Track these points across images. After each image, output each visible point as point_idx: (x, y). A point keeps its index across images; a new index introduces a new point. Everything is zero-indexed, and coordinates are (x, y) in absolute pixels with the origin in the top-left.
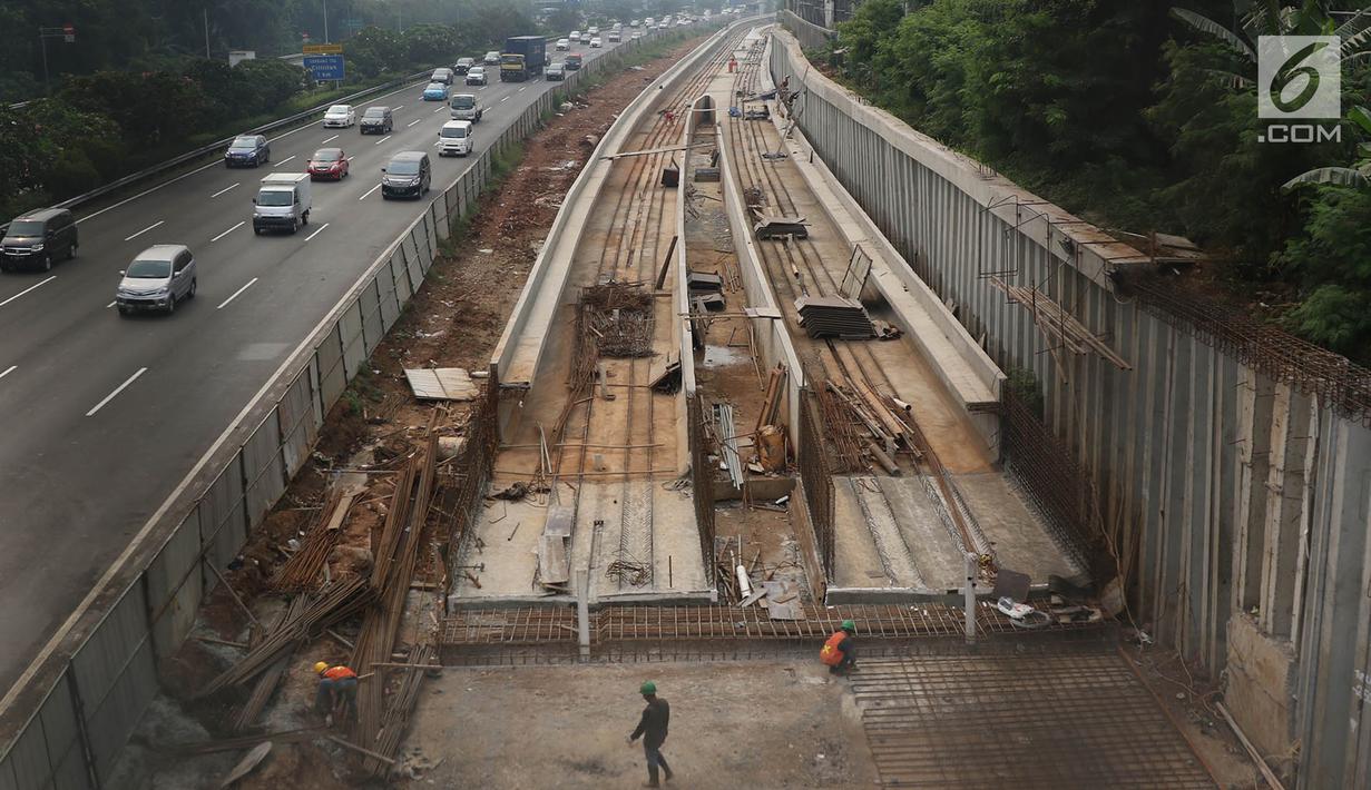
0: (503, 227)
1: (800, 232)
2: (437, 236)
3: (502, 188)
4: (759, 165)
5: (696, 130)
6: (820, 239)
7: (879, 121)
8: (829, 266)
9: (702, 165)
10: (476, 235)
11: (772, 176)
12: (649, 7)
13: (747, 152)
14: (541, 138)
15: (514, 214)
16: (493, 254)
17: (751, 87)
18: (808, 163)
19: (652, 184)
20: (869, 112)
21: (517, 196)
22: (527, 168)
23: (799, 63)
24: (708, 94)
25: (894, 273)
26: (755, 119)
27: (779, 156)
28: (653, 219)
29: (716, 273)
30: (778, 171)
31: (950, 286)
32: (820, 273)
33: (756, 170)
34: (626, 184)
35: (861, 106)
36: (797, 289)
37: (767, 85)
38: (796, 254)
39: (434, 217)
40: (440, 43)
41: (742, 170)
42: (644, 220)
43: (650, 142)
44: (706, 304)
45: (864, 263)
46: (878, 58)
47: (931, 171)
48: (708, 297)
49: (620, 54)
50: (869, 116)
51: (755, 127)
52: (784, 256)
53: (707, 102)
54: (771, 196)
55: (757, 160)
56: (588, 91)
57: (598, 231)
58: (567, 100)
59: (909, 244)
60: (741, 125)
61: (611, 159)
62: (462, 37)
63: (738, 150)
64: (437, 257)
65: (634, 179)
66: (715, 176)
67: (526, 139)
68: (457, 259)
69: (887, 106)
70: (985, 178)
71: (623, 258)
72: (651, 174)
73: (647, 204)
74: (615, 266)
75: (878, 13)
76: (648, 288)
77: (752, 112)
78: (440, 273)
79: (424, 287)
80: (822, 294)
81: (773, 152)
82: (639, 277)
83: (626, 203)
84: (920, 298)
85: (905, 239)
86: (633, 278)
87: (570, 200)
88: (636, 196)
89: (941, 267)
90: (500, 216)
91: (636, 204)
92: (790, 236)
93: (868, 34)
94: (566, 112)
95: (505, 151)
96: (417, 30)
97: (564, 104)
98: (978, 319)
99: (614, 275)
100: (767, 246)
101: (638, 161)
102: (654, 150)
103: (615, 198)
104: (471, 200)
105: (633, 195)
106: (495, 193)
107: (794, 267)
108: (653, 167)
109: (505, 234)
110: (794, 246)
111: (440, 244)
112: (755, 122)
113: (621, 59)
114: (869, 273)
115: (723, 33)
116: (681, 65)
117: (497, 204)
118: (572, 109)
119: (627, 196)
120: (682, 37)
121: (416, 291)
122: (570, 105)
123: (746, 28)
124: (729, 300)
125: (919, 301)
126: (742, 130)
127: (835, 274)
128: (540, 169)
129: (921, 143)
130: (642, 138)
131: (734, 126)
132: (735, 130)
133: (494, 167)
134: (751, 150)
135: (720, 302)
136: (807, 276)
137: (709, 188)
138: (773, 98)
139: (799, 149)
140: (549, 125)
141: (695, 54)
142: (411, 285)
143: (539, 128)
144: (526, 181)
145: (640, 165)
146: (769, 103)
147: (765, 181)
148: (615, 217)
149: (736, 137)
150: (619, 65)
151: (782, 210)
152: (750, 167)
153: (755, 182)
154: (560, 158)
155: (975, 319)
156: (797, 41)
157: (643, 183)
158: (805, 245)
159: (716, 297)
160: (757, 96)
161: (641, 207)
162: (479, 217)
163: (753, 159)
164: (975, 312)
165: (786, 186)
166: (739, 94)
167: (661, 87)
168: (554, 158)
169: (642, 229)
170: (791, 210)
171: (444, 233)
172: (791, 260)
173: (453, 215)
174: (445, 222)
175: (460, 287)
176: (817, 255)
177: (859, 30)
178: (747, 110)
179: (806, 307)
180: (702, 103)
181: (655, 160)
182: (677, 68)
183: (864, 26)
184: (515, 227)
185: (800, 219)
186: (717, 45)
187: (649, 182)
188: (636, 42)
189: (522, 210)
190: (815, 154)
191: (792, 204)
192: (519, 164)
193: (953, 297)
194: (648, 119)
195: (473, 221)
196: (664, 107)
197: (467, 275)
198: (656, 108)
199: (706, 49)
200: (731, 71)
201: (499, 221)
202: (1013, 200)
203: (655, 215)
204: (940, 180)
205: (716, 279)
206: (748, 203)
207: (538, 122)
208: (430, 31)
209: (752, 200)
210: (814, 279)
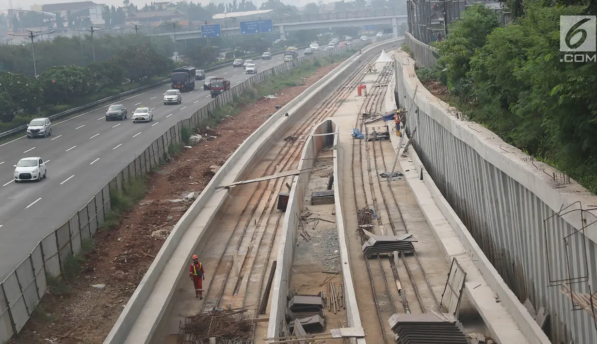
0: (117, 261)
1: (406, 249)
2: (46, 274)
3: (121, 223)
4: (376, 185)
5: (318, 154)
6: (428, 254)
7: (472, 135)
8: (432, 281)
9: (320, 188)
10: (90, 271)
11: (388, 195)
12: (286, 37)
13: (366, 174)
14: (167, 171)
15: (128, 248)
16: (104, 289)
17: (378, 109)
18: (419, 180)
19: (269, 209)
20: (466, 127)
21: (136, 229)
22: (149, 202)
23: (412, 82)
24: (329, 119)
25: (488, 285)
26: (377, 140)
27: (397, 175)
28: (265, 244)
29: (319, 295)
30: (394, 189)
31: (541, 295)
32: (423, 288)
33: (372, 190)
34: (244, 211)
35: (459, 122)
36: (399, 306)
37: (390, 106)
38: (402, 272)
39: (43, 255)
40: (75, 84)
41: (359, 191)
42: (256, 246)
43: (272, 169)
44: (304, 327)
45: (459, 276)
46: (473, 73)
47: (517, 183)
48: (306, 320)
49: (254, 85)
50: (465, 131)
51: (377, 147)
52: (390, 273)
53: (330, 127)
54: (383, 214)
55: (375, 180)
56: (219, 122)
57: (211, 259)
58: (196, 132)
59: (507, 255)
60: (364, 148)
61: (227, 188)
62: (99, 77)
63: (357, 171)
64: (46, 295)
65: (252, 206)
66: (330, 199)
67: (151, 173)
68: (67, 296)
69: (484, 121)
70: (558, 186)
71: (231, 286)
72: (269, 200)
73: (261, 230)
74: (222, 293)
75: (475, 30)
76: (251, 313)
77: (375, 133)
78: (47, 310)
79: (29, 326)
80: (423, 310)
81: (390, 171)
82: (244, 303)
83: (240, 230)
84: (510, 311)
85: (503, 250)
86: (237, 303)
87: (178, 231)
88: (252, 223)
89: (533, 276)
90: (116, 251)
91: (251, 230)
92: (396, 253)
93: (465, 52)
94: (195, 144)
95: (127, 187)
96: (53, 73)
97: (193, 137)
98: (565, 326)
99: (219, 303)
100: (374, 265)
101: (258, 188)
102: (275, 176)
103: (231, 225)
104: (86, 235)
105: (249, 222)
106: (113, 228)
107: (398, 284)
108: (273, 193)
109: (118, 268)
110: (401, 262)
111: (50, 281)
112: (377, 143)
113: (256, 90)
114: (464, 286)
115: (355, 58)
116: (310, 92)
117: (114, 238)
118: (201, 141)
119: (243, 223)
120: (317, 65)
121: (18, 330)
122: (199, 137)
123: (377, 53)
124: (330, 321)
125: (509, 312)
126: (364, 151)
127: (438, 289)
128: (162, 201)
129: (507, 155)
130: (265, 165)
131: (357, 149)
132: (357, 152)
133: (114, 202)
134: (370, 171)
135: (318, 324)
136: (409, 292)
137: (321, 210)
138: (394, 119)
139: (411, 166)
140: (177, 158)
141: (326, 80)
142: (13, 325)
143: (165, 161)
144: (146, 214)
145: (260, 192)
146: (392, 124)
147: (380, 201)
148: (228, 244)
149: (357, 159)
150: (252, 95)
151: (393, 227)
152: (367, 187)
153: (370, 201)
154: (182, 190)
155: (563, 327)
156: (412, 62)
157: (261, 208)
158: (412, 262)
159: (315, 319)
160: (379, 117)
161: (255, 233)
162: (94, 252)
163: (371, 178)
164: (562, 320)
165: (400, 204)
166: (365, 116)
167: (287, 115)
168: (178, 190)
169: (253, 255)
170: (402, 228)
171: (55, 270)
172: (396, 277)
173: (65, 252)
174: (55, 260)
175: (67, 324)
176: (423, 271)
177: (456, 47)
178: (370, 131)
179: (399, 324)
180: (325, 128)
181: (275, 186)
182: (306, 95)
183: (459, 43)
184: (128, 260)
185: (408, 235)
186: (349, 70)
187: (266, 209)
188: (270, 72)
189: (138, 243)
190: (425, 171)
191: (403, 222)
192: (141, 198)
193: (545, 306)
194: (274, 146)
195: (87, 257)
196: (291, 133)
197: (76, 310)
198: (284, 135)
199: (339, 73)
200: (360, 94)
201: (114, 255)
202: (578, 206)
203: (268, 241)
204: (525, 191)
205: (318, 301)
206: (360, 223)
207: (165, 155)
208: (64, 72)
209: (366, 218)
210: (417, 295)
